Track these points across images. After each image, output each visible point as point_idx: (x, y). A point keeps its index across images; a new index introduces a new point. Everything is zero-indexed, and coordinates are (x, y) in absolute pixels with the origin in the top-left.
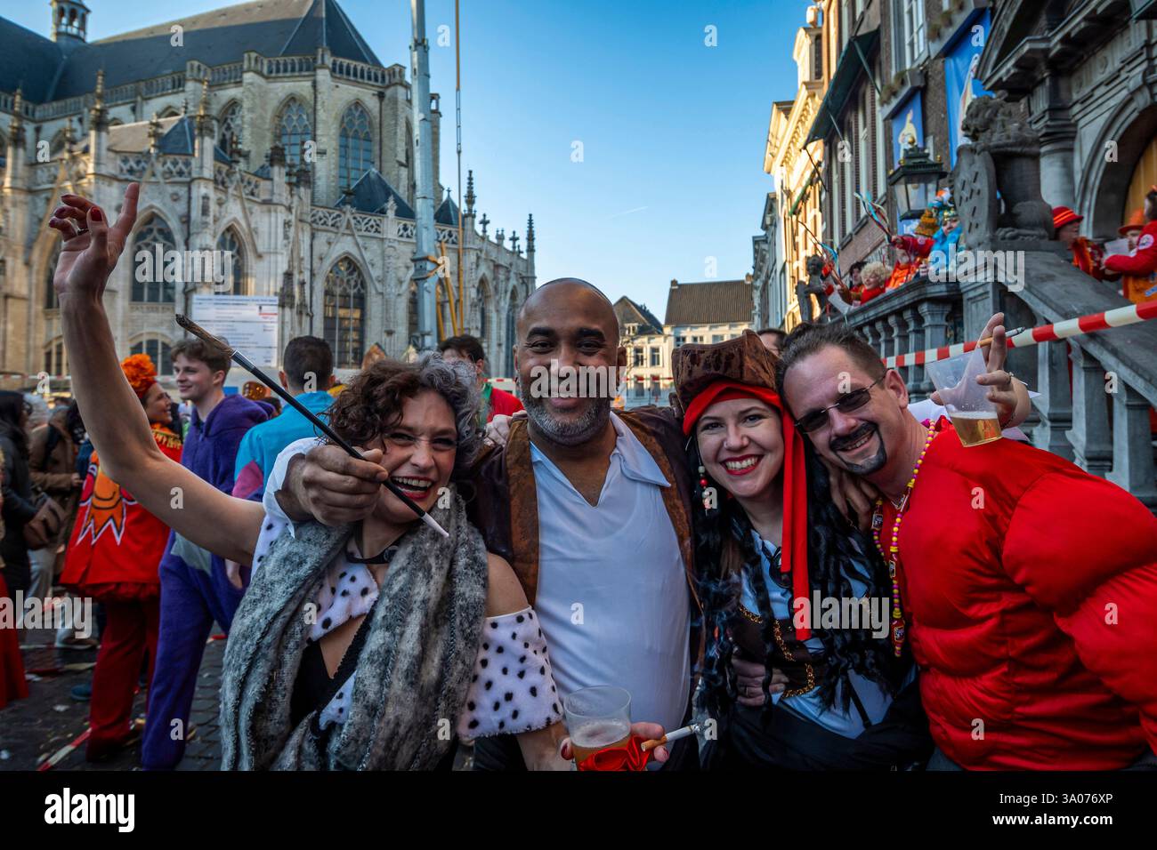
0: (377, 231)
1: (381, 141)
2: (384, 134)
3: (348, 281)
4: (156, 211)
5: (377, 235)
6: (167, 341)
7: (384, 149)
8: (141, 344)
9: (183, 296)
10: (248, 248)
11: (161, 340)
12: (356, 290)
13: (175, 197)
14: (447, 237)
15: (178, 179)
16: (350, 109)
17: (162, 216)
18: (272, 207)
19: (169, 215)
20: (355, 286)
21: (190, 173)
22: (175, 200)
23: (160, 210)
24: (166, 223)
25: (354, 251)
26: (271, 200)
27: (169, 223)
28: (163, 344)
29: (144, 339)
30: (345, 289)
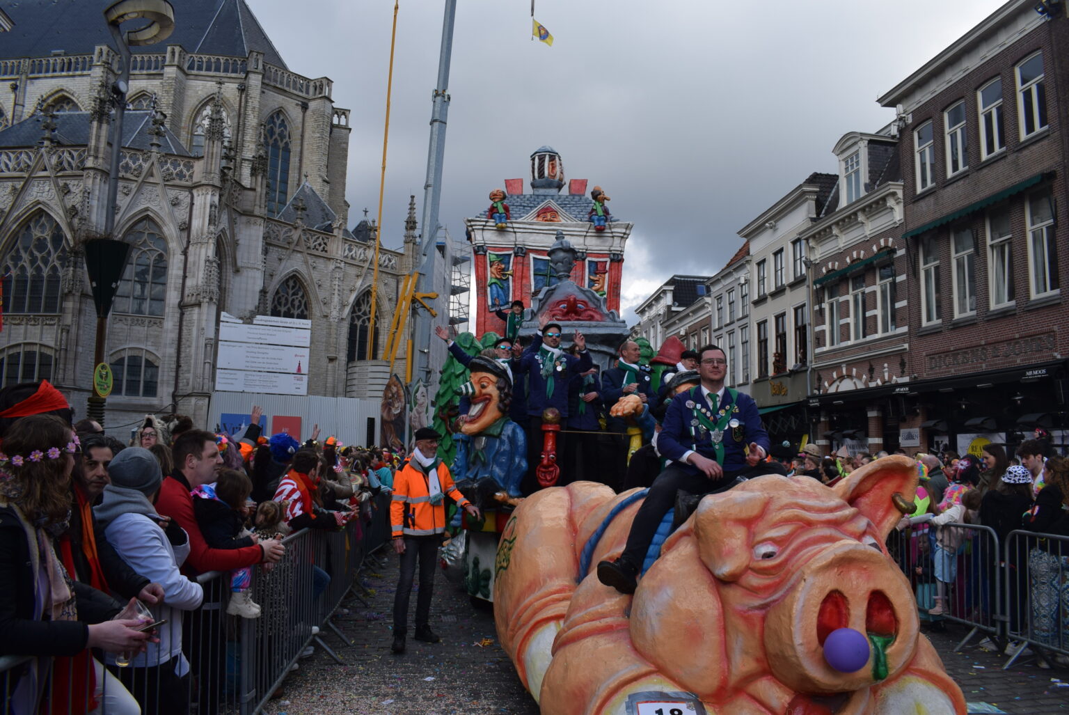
0: (324, 250)
1: (301, 152)
2: (305, 147)
3: (293, 300)
4: (151, 214)
5: (323, 254)
6: (151, 358)
7: (305, 160)
8: (123, 359)
9: (178, 310)
10: (229, 260)
11: (144, 356)
12: (299, 311)
13: (176, 201)
14: (387, 262)
15: (177, 182)
16: (272, 117)
17: (158, 220)
18: (253, 219)
19: (167, 219)
20: (299, 307)
21: (191, 176)
22: (174, 205)
23: (155, 213)
24: (160, 228)
25: (303, 269)
26: (253, 212)
27: (165, 229)
28: (147, 361)
29: (126, 355)
30: (289, 309)
